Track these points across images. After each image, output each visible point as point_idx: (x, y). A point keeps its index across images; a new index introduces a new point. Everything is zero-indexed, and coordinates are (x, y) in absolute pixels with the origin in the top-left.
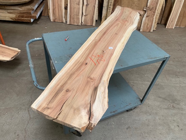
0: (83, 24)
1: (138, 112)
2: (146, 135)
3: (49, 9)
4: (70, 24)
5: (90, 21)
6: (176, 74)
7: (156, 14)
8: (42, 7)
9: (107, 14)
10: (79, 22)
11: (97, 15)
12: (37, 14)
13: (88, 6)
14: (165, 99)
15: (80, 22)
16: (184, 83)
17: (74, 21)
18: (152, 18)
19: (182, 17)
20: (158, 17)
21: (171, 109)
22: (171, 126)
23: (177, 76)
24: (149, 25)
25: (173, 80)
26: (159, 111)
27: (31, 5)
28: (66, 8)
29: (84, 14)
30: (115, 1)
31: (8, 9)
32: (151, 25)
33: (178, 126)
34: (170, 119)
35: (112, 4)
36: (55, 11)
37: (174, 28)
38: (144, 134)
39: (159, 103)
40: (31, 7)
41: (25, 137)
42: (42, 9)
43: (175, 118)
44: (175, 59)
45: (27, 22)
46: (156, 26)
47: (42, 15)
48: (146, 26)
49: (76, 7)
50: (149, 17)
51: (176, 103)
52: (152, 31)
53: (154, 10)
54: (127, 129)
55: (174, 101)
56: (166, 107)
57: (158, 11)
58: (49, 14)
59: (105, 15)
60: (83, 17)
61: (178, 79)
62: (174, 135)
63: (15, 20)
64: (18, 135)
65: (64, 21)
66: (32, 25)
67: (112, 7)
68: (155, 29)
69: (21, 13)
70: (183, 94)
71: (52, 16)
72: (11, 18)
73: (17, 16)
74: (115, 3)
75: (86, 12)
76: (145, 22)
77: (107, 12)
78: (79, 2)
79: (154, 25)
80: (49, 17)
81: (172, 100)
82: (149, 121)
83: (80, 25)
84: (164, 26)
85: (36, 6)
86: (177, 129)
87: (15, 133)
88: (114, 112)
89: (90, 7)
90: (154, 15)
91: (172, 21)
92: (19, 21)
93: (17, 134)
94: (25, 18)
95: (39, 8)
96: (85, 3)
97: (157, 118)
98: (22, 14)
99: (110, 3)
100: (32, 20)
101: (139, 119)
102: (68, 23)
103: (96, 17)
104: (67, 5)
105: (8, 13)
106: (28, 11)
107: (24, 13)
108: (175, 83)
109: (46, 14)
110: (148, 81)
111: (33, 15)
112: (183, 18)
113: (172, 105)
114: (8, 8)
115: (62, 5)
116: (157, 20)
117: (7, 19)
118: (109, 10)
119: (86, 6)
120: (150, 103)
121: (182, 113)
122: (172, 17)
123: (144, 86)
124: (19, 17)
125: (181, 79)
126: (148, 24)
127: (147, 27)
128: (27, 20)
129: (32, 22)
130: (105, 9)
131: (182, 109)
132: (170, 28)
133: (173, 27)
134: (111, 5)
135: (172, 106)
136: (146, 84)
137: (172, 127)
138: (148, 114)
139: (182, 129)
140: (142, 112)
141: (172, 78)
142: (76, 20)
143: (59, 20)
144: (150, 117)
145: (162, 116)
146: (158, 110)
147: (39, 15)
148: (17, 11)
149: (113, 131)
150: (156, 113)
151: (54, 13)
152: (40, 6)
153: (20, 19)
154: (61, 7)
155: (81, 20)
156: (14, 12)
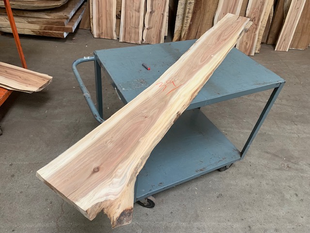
0: (144, 42)
1: (234, 173)
2: (248, 207)
3: (91, 17)
4: (124, 41)
5: (155, 37)
6: (292, 120)
7: (259, 27)
8: (80, 15)
9: (182, 27)
10: (138, 40)
11: (166, 28)
12: (73, 25)
13: (153, 14)
14: (275, 155)
15: (141, 39)
16: (304, 133)
17: (131, 37)
18: (253, 34)
19: (300, 33)
20: (262, 32)
21: (284, 170)
22: (285, 194)
23: (294, 122)
24: (248, 45)
25: (288, 127)
26: (266, 172)
27: (65, 11)
28: (118, 17)
29: (147, 26)
30: (196, 7)
31: (28, 17)
32: (252, 45)
33: (297, 195)
34: (284, 184)
35: (191, 11)
36: (101, 21)
37: (287, 51)
38: (243, 205)
39: (266, 162)
40: (65, 14)
41: (62, 206)
42: (80, 18)
43: (291, 184)
44: (290, 96)
45: (57, 37)
46: (259, 46)
47: (80, 27)
48: (243, 46)
49: (134, 15)
50: (248, 32)
51: (292, 161)
52: (253, 54)
53: (256, 22)
54: (218, 197)
55: (289, 158)
56: (277, 167)
57: (263, 23)
58: (91, 25)
59: (180, 29)
60: (145, 31)
61: (296, 126)
62: (291, 208)
63: (38, 34)
64: (51, 203)
65: (115, 38)
66: (65, 41)
67: (190, 16)
68: (258, 52)
69: (48, 23)
70: (303, 149)
71: (97, 29)
72: (33, 31)
73: (43, 28)
74: (195, 10)
75: (149, 24)
76: (242, 41)
77: (183, 24)
78: (139, 8)
79: (257, 45)
80: (91, 30)
81: (286, 157)
82: (251, 187)
83: (140, 43)
84: (272, 47)
85: (72, 13)
86: (295, 200)
87: (47, 200)
88: (201, 170)
89: (156, 16)
90: (256, 29)
91: (284, 40)
92: (45, 35)
93: (49, 201)
94: (55, 30)
95: (75, 16)
96: (149, 10)
97: (264, 182)
98: (50, 25)
99: (187, 10)
100: (65, 35)
101: (235, 183)
102: (121, 40)
103: (165, 31)
104: (120, 12)
105: (29, 22)
106: (60, 20)
107: (53, 23)
108: (290, 133)
109: (86, 26)
110: (248, 129)
111: (67, 26)
112: (301, 35)
113: (286, 164)
114: (29, 15)
115: (112, 12)
116: (261, 37)
117: (27, 32)
118: (185, 21)
119: (149, 14)
120: (252, 161)
121: (302, 177)
122: (285, 33)
123: (242, 135)
124: (44, 30)
125: (299, 127)
126: (247, 43)
127: (245, 47)
128: (58, 33)
129: (65, 37)
130: (179, 19)
131: (302, 171)
132: (281, 50)
133: (285, 48)
134: (188, 13)
135: (286, 166)
136: (246, 132)
137: (288, 196)
138: (250, 177)
139: (302, 200)
140: (241, 173)
141: (286, 125)
142: (133, 36)
143: (107, 34)
144: (252, 181)
145: (272, 180)
146: (265, 170)
147: (76, 27)
148: (42, 19)
149: (195, 200)
150: (262, 175)
151: (99, 25)
152: (77, 14)
153: (46, 32)
154: (110, 15)
155: (142, 35)
156: (38, 21)
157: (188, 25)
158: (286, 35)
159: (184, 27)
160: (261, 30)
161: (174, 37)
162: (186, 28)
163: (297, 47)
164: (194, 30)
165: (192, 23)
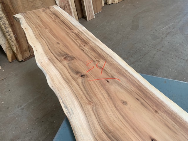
157: (14, 39)
158: (88, 8)
159: (11, 43)
160: (74, 12)
161: (8, 55)
162: (14, 43)
163: (97, 12)
164: (23, 40)
165: (17, 35)
